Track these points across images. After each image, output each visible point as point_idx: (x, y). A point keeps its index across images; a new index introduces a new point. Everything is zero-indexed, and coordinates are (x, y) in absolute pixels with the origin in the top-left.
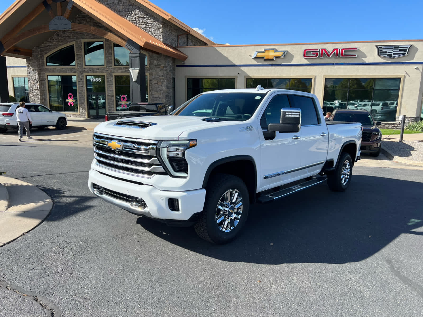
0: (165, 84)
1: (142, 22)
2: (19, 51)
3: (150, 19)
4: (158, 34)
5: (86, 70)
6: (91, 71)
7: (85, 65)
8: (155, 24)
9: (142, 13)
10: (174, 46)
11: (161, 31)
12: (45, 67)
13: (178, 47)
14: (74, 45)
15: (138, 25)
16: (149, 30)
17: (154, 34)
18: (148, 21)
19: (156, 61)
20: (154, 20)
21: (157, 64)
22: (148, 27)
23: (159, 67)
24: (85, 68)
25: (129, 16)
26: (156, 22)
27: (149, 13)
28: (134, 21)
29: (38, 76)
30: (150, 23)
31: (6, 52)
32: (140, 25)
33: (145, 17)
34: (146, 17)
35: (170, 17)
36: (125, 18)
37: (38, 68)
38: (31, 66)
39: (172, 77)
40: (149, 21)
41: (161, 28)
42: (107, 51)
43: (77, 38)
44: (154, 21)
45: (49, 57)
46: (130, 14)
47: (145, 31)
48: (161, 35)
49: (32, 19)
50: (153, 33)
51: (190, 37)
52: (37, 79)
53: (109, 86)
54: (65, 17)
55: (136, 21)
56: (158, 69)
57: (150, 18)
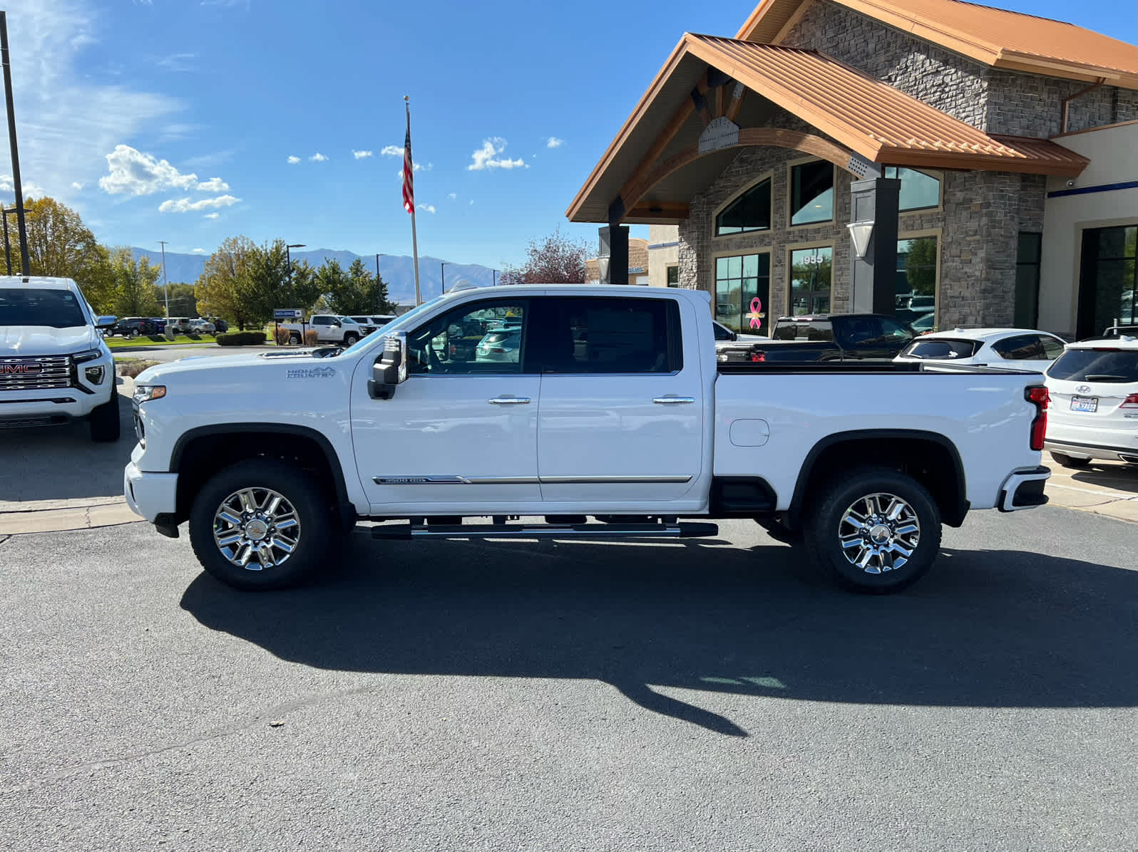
0: (982, 254)
1: (933, 86)
2: (660, 210)
3: (956, 72)
4: (974, 110)
5: (791, 238)
6: (802, 237)
7: (791, 225)
8: (969, 83)
9: (933, 61)
10: (1042, 135)
11: (982, 101)
12: (714, 239)
13: (1052, 136)
14: (770, 178)
15: (922, 96)
16: (950, 105)
17: (964, 112)
18: (947, 79)
19: (961, 191)
20: (966, 72)
21: (964, 199)
22: (948, 98)
23: (970, 208)
24: (789, 233)
25: (898, 79)
26: (971, 77)
27: (949, 58)
28: (912, 86)
29: (697, 261)
30: (953, 83)
31: (628, 216)
32: (925, 95)
33: (939, 69)
34: (943, 68)
35: (999, 56)
36: (891, 83)
37: (698, 243)
38: (686, 240)
39: (1015, 233)
40: (951, 79)
41: (983, 92)
42: (841, 182)
43: (779, 160)
44: (965, 74)
45: (722, 215)
46: (901, 72)
47: (939, 108)
48: (982, 114)
49: (672, 136)
50: (961, 111)
51: (1121, 95)
52: (694, 268)
53: (838, 273)
54: (728, 118)
55: (916, 87)
56: (965, 214)
57: (953, 70)
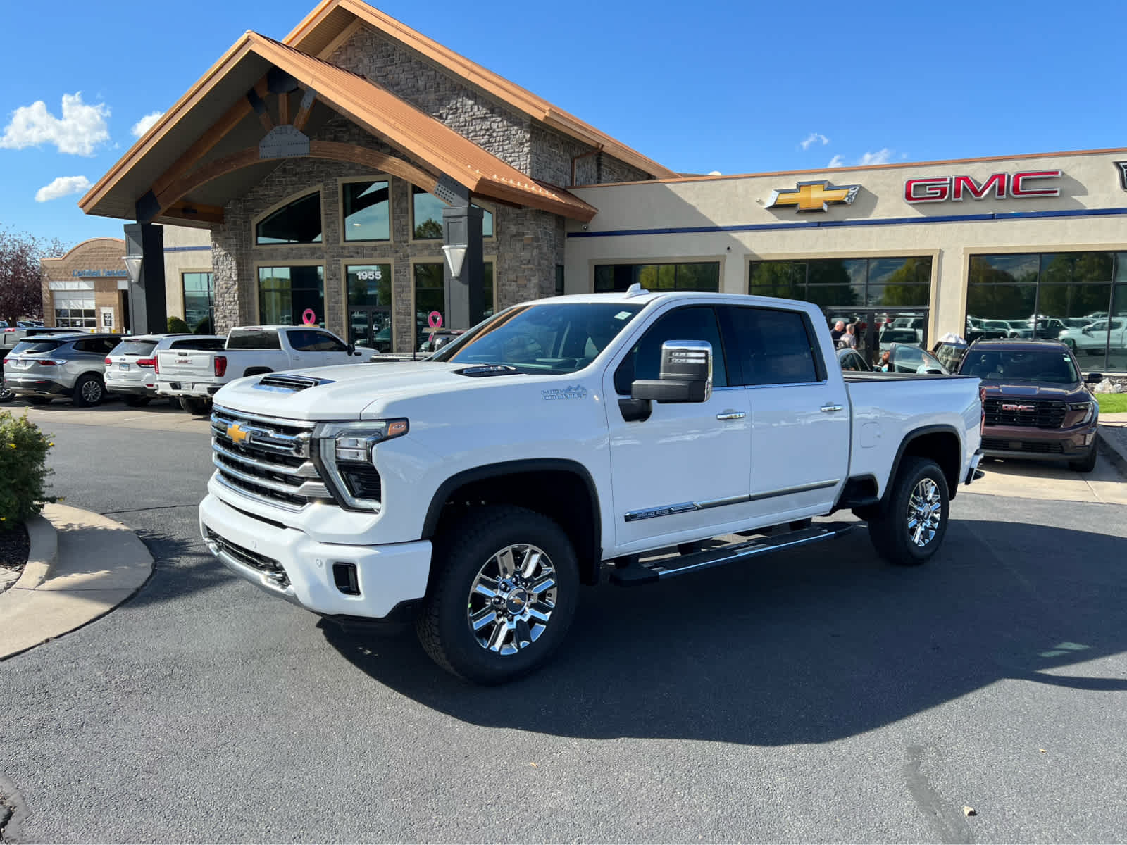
0: (535, 280)
1: (482, 129)
2: (195, 212)
3: (501, 121)
4: (519, 156)
5: (346, 253)
6: (358, 253)
7: (345, 241)
8: (513, 132)
9: (481, 108)
10: (562, 185)
11: (526, 150)
12: (254, 247)
13: (572, 187)
14: (319, 192)
15: (473, 137)
16: (498, 149)
17: (510, 156)
18: (494, 126)
19: (515, 225)
20: (511, 122)
21: (517, 232)
22: (495, 142)
23: (522, 240)
24: (343, 248)
25: (450, 117)
26: (516, 128)
27: (497, 107)
28: (462, 126)
29: (237, 269)
30: (500, 130)
31: (163, 215)
32: (476, 136)
33: (487, 116)
34: (490, 115)
35: (547, 114)
36: (442, 121)
37: (237, 250)
38: (221, 246)
39: (554, 265)
40: (498, 126)
41: (527, 142)
42: (397, 205)
43: (329, 175)
44: (509, 124)
45: (263, 223)
46: (451, 112)
47: (488, 150)
48: (526, 160)
49: (222, 135)
50: (508, 155)
51: (604, 160)
52: (233, 276)
53: (399, 290)
54: (296, 127)
55: (466, 128)
56: (519, 245)
57: (499, 119)
